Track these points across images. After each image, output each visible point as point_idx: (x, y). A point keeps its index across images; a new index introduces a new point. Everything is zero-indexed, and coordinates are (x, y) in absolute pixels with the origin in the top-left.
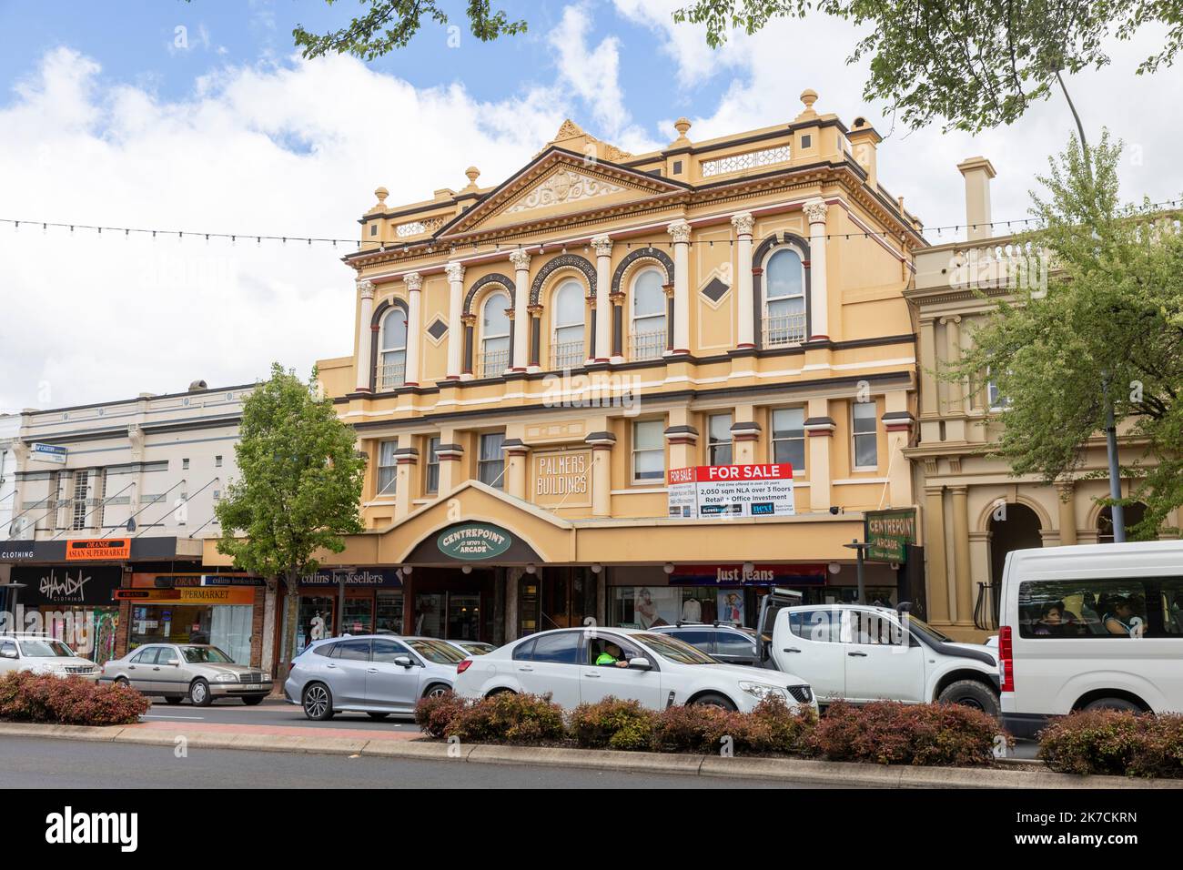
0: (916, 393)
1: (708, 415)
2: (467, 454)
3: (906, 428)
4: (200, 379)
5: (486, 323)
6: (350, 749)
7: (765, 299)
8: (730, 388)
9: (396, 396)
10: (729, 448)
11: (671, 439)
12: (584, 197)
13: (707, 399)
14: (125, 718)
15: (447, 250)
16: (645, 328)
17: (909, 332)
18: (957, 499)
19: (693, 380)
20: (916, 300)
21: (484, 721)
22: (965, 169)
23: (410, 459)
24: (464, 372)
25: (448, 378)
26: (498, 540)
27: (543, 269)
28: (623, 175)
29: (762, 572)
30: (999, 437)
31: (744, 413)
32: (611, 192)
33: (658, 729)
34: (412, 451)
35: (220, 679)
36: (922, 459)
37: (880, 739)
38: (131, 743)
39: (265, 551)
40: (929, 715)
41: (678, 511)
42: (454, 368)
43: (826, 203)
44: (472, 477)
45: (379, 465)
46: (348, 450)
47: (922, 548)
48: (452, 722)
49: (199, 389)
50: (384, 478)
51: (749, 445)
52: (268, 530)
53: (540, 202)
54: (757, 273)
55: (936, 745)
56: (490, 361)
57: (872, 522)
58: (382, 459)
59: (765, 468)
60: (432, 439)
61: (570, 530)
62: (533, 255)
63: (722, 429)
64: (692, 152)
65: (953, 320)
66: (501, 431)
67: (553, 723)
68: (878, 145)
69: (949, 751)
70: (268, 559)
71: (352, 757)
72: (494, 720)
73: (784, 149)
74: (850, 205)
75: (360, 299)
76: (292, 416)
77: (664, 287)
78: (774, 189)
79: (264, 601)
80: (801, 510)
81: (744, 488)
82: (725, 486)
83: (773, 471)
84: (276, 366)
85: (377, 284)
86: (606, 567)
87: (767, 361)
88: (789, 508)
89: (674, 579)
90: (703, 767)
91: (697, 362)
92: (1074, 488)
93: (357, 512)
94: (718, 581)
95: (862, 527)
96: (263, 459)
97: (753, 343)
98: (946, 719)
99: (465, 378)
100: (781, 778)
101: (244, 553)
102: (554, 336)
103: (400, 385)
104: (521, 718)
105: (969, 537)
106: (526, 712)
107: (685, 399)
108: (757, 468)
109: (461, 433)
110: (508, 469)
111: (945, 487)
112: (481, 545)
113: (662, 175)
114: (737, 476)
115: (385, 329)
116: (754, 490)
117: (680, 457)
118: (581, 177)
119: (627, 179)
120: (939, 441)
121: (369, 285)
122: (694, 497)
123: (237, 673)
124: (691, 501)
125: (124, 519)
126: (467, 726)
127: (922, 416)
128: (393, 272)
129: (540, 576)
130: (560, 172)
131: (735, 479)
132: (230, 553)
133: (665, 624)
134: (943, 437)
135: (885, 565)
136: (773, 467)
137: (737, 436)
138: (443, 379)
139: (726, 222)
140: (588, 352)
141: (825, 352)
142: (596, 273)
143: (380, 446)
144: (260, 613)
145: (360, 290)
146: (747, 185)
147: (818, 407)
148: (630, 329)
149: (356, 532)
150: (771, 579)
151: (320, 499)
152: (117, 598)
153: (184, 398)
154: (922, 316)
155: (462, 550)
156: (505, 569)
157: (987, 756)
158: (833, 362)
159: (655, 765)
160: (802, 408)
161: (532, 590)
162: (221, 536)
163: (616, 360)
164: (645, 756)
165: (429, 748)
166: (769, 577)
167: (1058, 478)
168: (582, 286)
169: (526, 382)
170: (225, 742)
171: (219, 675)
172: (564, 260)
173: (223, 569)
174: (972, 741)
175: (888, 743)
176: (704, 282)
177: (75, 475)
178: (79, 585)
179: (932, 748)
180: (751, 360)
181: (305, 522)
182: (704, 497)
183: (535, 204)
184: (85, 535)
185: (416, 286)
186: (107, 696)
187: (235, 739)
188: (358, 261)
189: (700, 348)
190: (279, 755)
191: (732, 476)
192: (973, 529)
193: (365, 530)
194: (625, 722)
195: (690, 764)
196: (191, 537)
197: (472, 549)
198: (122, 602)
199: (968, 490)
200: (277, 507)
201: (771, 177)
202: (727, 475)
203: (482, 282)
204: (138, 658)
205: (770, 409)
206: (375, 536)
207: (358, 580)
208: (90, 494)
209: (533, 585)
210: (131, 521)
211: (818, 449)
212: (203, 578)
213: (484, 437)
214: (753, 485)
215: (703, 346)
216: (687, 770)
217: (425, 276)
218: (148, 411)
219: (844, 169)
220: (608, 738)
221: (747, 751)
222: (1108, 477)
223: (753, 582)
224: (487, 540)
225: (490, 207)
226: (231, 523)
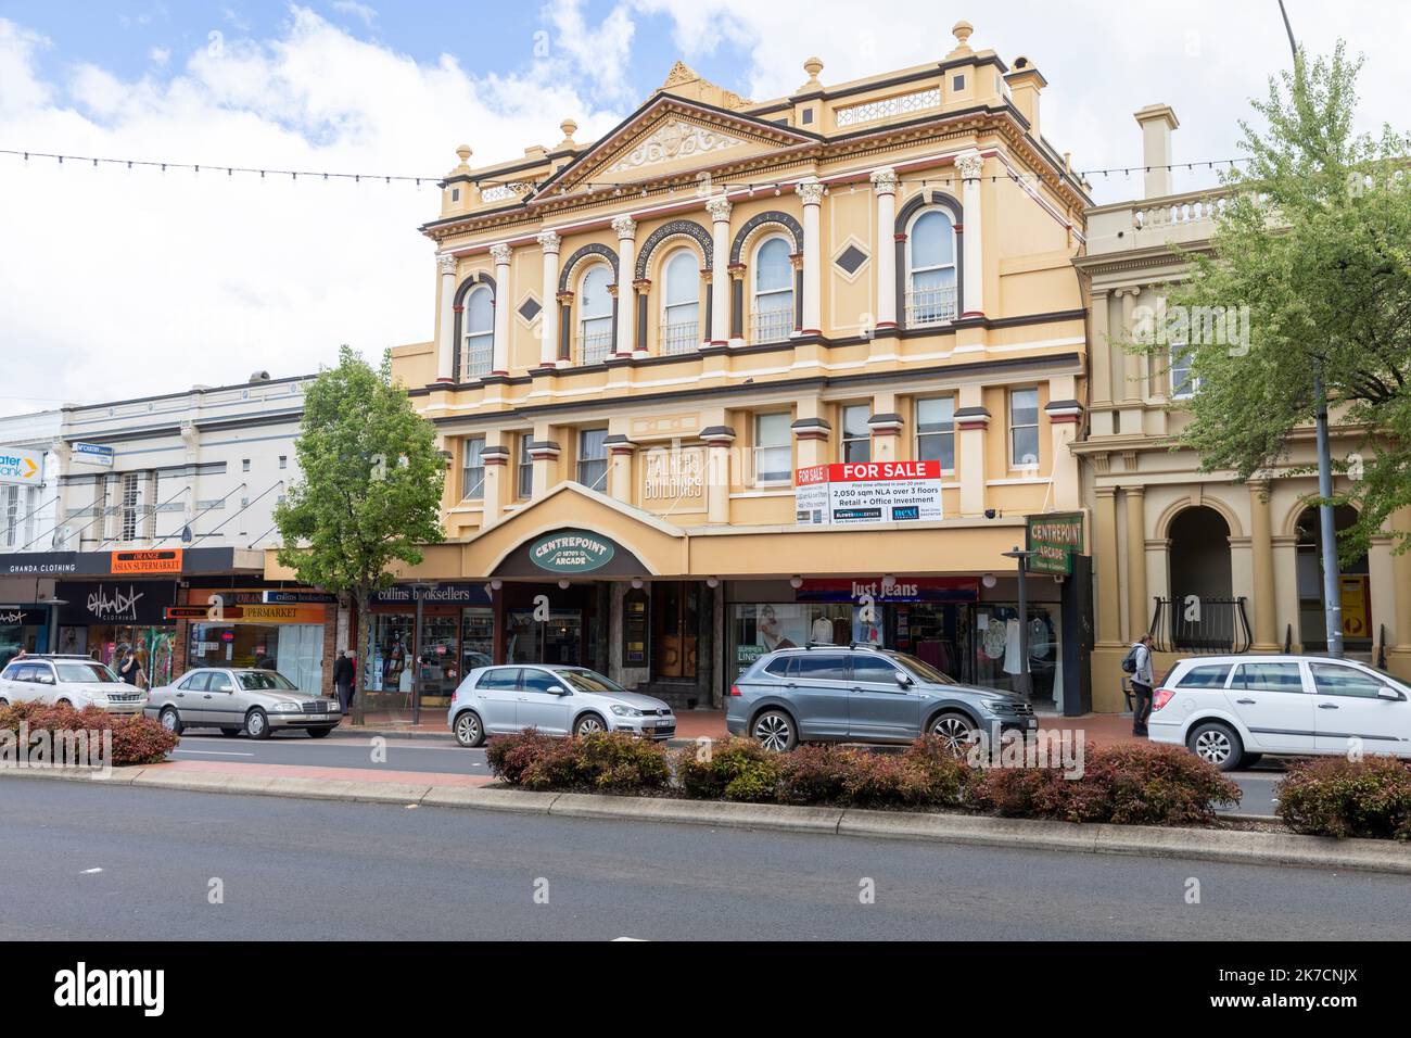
0: (1085, 379)
1: (841, 406)
2: (564, 453)
3: (1074, 419)
4: (261, 370)
5: (585, 301)
6: (408, 797)
7: (909, 270)
8: (868, 375)
9: (483, 387)
10: (865, 445)
11: (799, 434)
12: (698, 152)
13: (841, 387)
14: (147, 757)
15: (540, 216)
16: (768, 306)
17: (1079, 307)
18: (1132, 501)
19: (823, 365)
20: (1087, 269)
21: (571, 764)
22: (1144, 119)
23: (500, 459)
24: (560, 358)
25: (542, 365)
26: (599, 549)
27: (650, 238)
28: (744, 126)
29: (904, 586)
30: (1184, 427)
31: (885, 403)
32: (730, 146)
33: (786, 776)
34: (501, 450)
35: (280, 708)
36: (1092, 455)
37: (1070, 790)
38: (151, 787)
39: (331, 563)
40: (1132, 760)
41: (807, 516)
42: (549, 354)
43: (982, 156)
44: (571, 478)
45: (464, 466)
46: (425, 447)
47: (1090, 558)
48: (532, 765)
49: (262, 380)
50: (470, 481)
51: (890, 441)
52: (334, 538)
53: (647, 159)
54: (900, 239)
55: (1142, 798)
56: (591, 345)
57: (1034, 527)
58: (468, 461)
59: (908, 466)
60: (523, 436)
61: (682, 538)
62: (639, 222)
63: (858, 423)
64: (825, 97)
65: (1130, 293)
66: (603, 426)
67: (654, 767)
68: (1042, 91)
69: (1159, 806)
70: (335, 572)
71: (410, 807)
72: (582, 762)
73: (933, 92)
74: (1009, 159)
75: (441, 275)
76: (361, 407)
77: (791, 257)
78: (921, 140)
79: (337, 620)
80: (949, 515)
81: (884, 489)
82: (863, 486)
83: (918, 469)
84: (346, 350)
85: (460, 257)
86: (724, 582)
87: (910, 343)
88: (936, 512)
89: (800, 595)
90: (842, 824)
91: (830, 344)
92: (1270, 487)
93: (436, 518)
94: (853, 597)
95: (1023, 533)
96: (326, 456)
97: (895, 321)
98: (1153, 765)
99: (561, 365)
100: (942, 838)
101: (307, 565)
102: (663, 316)
103: (487, 374)
104: (615, 761)
105: (1145, 545)
106: (622, 753)
107: (815, 388)
108: (899, 466)
109: (557, 428)
110: (612, 469)
111: (1118, 488)
112: (579, 556)
113: (790, 124)
114: (876, 475)
115: (469, 310)
116: (895, 492)
117: (810, 454)
118: (695, 129)
119: (749, 129)
120: (1112, 434)
121: (451, 259)
122: (826, 499)
123: (299, 702)
124: (823, 504)
125: (178, 528)
126: (549, 770)
127: (1092, 405)
128: (477, 244)
129: (649, 592)
130: (670, 123)
131: (873, 478)
132: (291, 565)
133: (792, 646)
134: (1116, 429)
135: (1047, 578)
136: (918, 465)
137: (876, 430)
138: (536, 366)
139: (864, 180)
140: (703, 335)
141: (980, 332)
142: (712, 242)
143: (465, 444)
144: (332, 633)
145: (441, 264)
146: (889, 136)
147: (971, 395)
148: (751, 306)
149: (436, 541)
150: (915, 594)
151: (393, 502)
152: (170, 616)
153: (243, 390)
154: (1094, 288)
155: (558, 561)
156: (608, 585)
157: (1206, 812)
158: (989, 342)
159: (782, 820)
160: (952, 397)
161: (640, 608)
162: (281, 547)
163: (735, 343)
164: (769, 809)
165: (503, 797)
166: (912, 591)
167: (1255, 475)
168: (697, 258)
169: (631, 369)
170: (260, 787)
171: (279, 703)
172: (675, 228)
173: (288, 584)
174: (1187, 793)
175: (1078, 795)
176: (838, 251)
177: (123, 479)
178: (131, 602)
179: (1137, 802)
180: (893, 341)
181: (375, 529)
182: (838, 499)
183: (641, 161)
184: (136, 546)
185: (504, 260)
186: (125, 731)
187: (272, 783)
188: (438, 231)
189: (833, 328)
190: (322, 804)
191: (870, 476)
192: (1150, 536)
193: (445, 539)
194: (744, 767)
195: (825, 821)
196: (250, 547)
197: (569, 560)
198: (179, 621)
199: (1146, 490)
200: (343, 513)
201: (917, 126)
202: (864, 475)
203: (580, 254)
204: (187, 684)
205: (914, 399)
206: (459, 545)
207: (441, 596)
208: (141, 500)
209: (640, 602)
210: (186, 530)
211: (970, 445)
212: (265, 594)
213: (583, 433)
214: (894, 485)
215: (836, 326)
216: (822, 828)
217: (515, 247)
218: (203, 406)
219: (1004, 115)
220: (723, 787)
221: (898, 804)
222: (1316, 473)
223: (893, 597)
224: (586, 550)
225: (589, 165)
226: (292, 531)
